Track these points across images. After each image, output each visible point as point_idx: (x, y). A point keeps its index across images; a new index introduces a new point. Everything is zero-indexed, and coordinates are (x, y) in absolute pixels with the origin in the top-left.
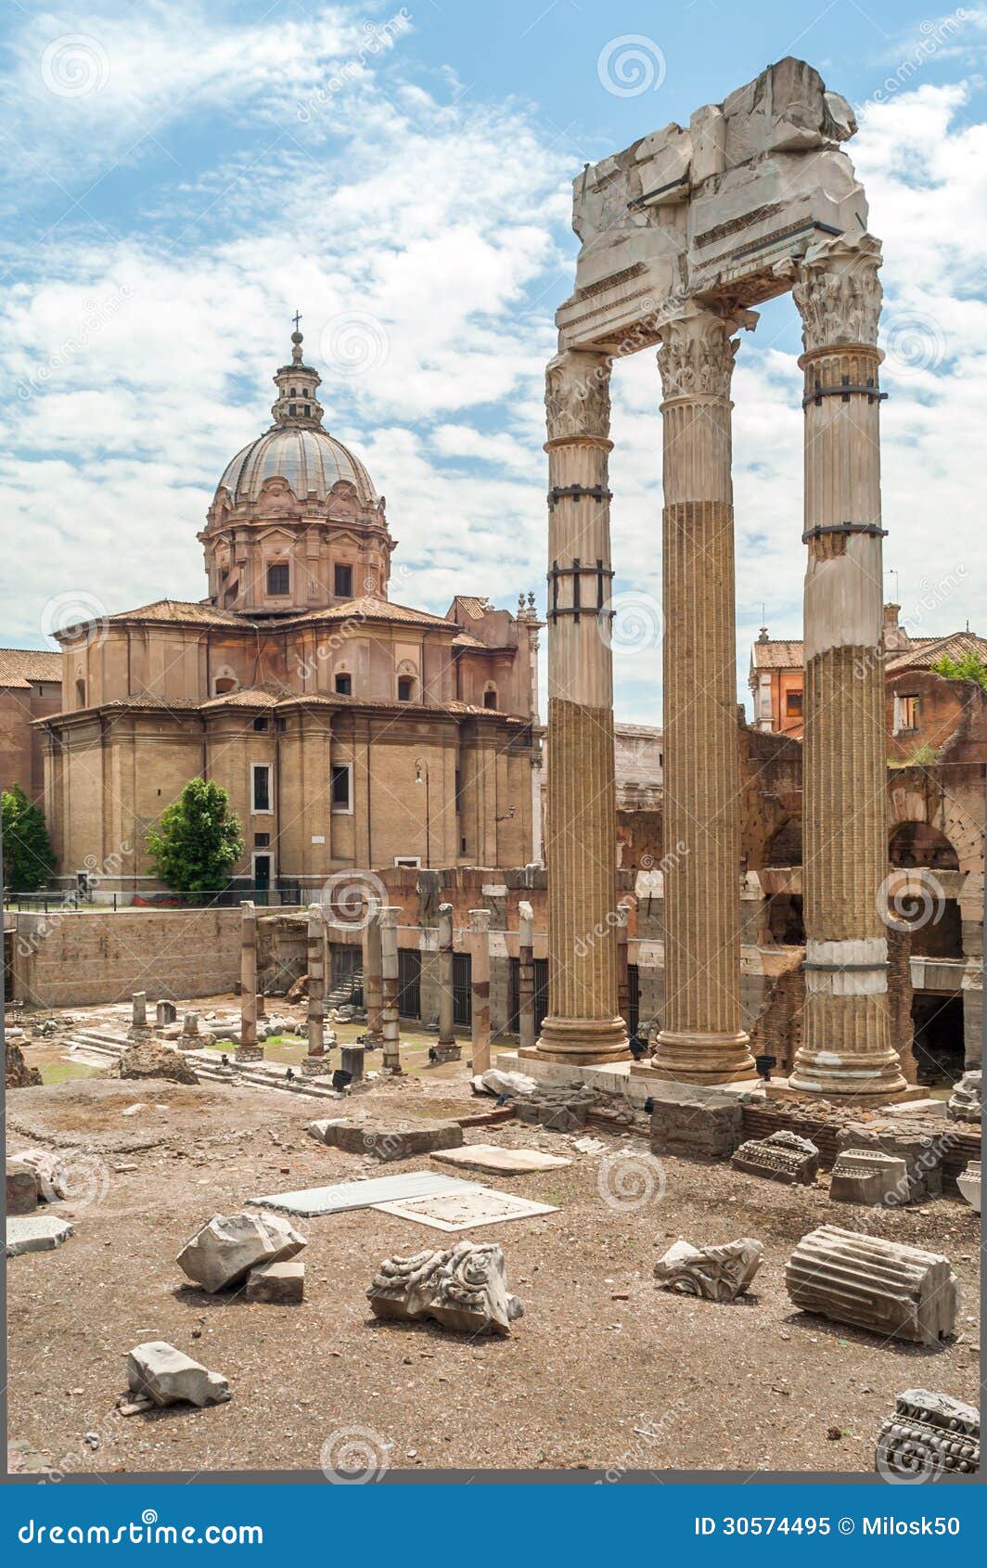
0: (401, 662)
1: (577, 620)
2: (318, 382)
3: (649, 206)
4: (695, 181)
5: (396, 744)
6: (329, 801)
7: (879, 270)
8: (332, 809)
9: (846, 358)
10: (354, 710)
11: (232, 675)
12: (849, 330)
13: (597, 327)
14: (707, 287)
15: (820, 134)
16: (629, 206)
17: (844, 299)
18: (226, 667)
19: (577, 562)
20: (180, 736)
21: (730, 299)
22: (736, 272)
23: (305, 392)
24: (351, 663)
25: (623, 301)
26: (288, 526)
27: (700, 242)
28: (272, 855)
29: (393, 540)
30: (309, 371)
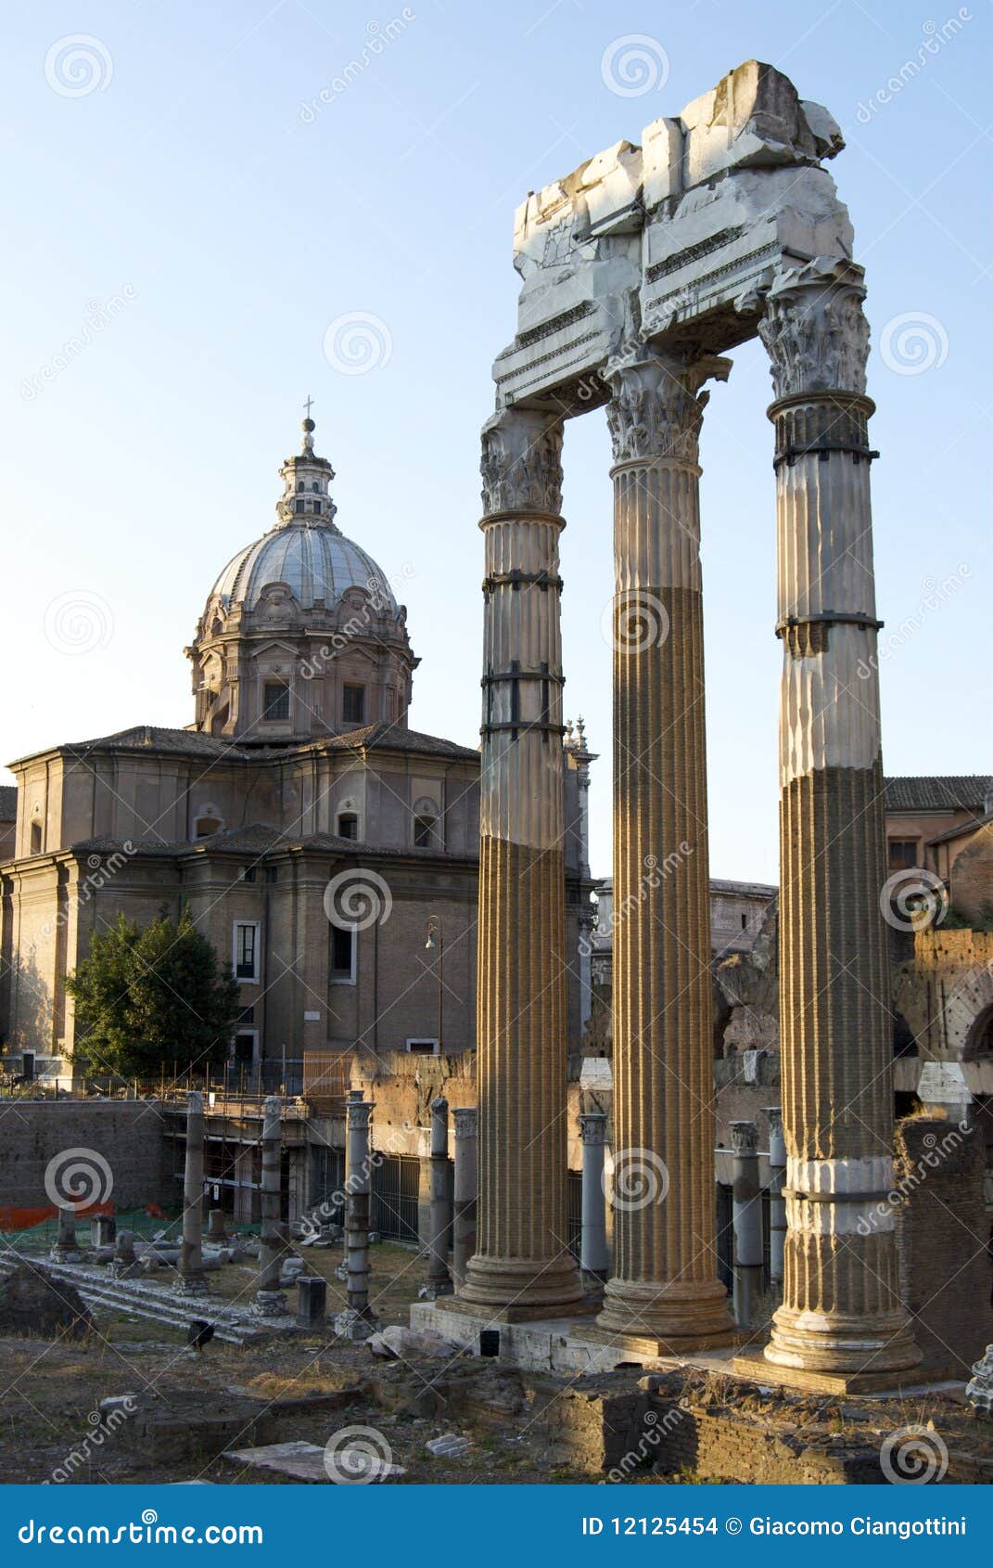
0: (420, 800)
1: (515, 737)
2: (331, 476)
3: (596, 237)
4: (649, 205)
5: (411, 899)
6: (326, 968)
7: (864, 303)
8: (330, 979)
9: (823, 407)
10: (359, 858)
11: (217, 815)
12: (826, 374)
13: (538, 380)
14: (660, 327)
15: (791, 148)
16: (576, 237)
17: (819, 336)
18: (210, 805)
19: (515, 665)
20: (150, 887)
21: (693, 343)
22: (694, 308)
23: (316, 486)
24: (356, 801)
25: (567, 347)
26: (289, 639)
27: (653, 274)
28: (256, 1033)
29: (416, 656)
30: (322, 463)
